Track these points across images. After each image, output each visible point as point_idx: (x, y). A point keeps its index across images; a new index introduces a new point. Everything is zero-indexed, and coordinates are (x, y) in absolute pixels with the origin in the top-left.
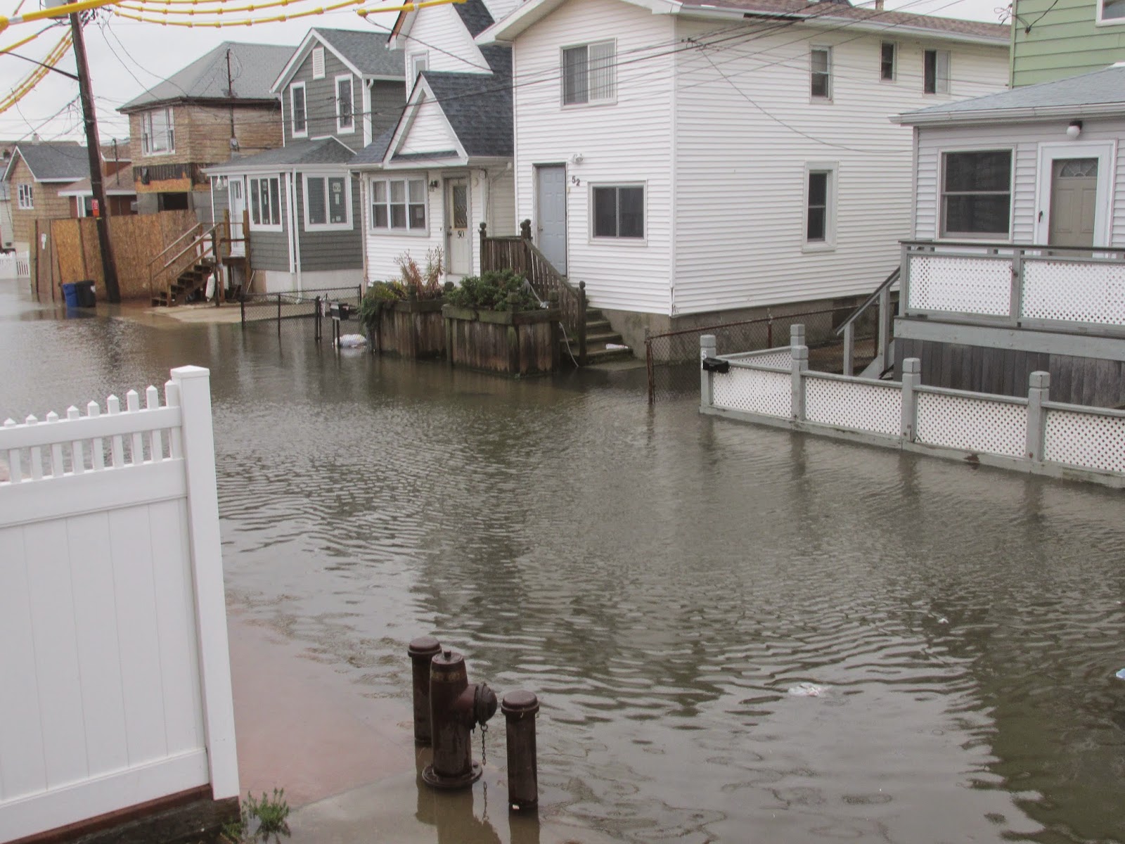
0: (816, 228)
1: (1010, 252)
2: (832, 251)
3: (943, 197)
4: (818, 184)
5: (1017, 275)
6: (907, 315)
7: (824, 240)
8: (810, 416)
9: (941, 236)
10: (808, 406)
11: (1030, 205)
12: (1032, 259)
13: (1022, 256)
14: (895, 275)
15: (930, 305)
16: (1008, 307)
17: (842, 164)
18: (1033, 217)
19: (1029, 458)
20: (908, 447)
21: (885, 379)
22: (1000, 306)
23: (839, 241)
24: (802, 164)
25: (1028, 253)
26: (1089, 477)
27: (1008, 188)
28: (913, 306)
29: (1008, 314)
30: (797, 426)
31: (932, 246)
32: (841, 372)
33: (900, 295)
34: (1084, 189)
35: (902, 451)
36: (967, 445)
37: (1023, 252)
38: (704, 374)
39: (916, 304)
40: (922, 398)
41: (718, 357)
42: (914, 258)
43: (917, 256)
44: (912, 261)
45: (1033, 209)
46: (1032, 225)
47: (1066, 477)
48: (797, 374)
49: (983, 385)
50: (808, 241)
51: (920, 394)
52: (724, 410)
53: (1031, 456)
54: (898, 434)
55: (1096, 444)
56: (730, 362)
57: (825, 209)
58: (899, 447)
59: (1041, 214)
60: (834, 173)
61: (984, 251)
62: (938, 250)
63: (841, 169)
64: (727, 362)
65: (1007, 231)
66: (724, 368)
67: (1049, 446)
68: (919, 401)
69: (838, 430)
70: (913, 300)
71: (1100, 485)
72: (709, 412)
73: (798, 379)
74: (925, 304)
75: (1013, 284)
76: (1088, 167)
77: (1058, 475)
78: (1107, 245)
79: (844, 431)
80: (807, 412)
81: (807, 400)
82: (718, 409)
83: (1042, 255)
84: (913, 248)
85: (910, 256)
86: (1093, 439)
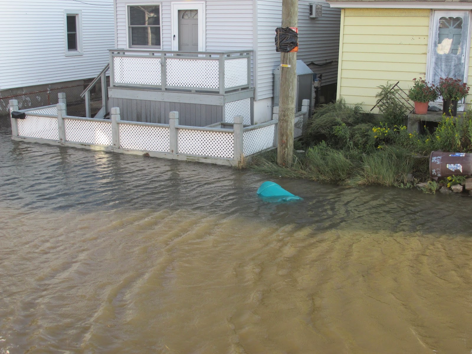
0: (72, 43)
1: (159, 54)
2: (81, 55)
3: (129, 27)
4: (71, 21)
5: (163, 66)
6: (114, 86)
7: (77, 50)
8: (68, 139)
9: (130, 47)
10: (67, 134)
11: (169, 32)
12: (170, 58)
13: (165, 56)
14: (107, 68)
15: (125, 81)
16: (160, 81)
17: (83, 11)
18: (171, 37)
19: (171, 152)
20: (116, 151)
21: (106, 119)
22: (157, 81)
23: (85, 50)
24: (62, 11)
25: (168, 55)
26: (198, 159)
27: (159, 24)
28: (117, 82)
29: (160, 84)
30: (62, 144)
31: (124, 52)
32: (85, 116)
33: (110, 77)
34: (193, 25)
35: (113, 152)
36: (144, 149)
37: (165, 54)
38: (13, 120)
39: (118, 81)
40: (122, 126)
41: (20, 111)
42: (116, 58)
43: (117, 56)
44: (115, 59)
45: (171, 33)
46: (171, 41)
47: (188, 160)
48: (60, 118)
49: (152, 120)
50: (68, 51)
51: (120, 125)
52: (25, 138)
53: (172, 151)
54: (112, 145)
55: (200, 144)
56: (26, 113)
57: (76, 34)
58: (112, 151)
59: (174, 36)
60: (80, 15)
61: (148, 54)
62: (126, 53)
63: (83, 14)
64: (24, 113)
65: (160, 45)
66: (22, 116)
67: (180, 146)
68: (120, 128)
69: (82, 145)
70: (116, 79)
71: (202, 163)
72: (17, 139)
73: (61, 120)
74: (122, 81)
75: (162, 69)
76: (193, 13)
77: (185, 159)
78: (204, 51)
79: (85, 145)
80: (67, 137)
81: (67, 131)
82: (22, 138)
83: (174, 56)
84: (116, 53)
85: (113, 57)
86: (199, 142)
